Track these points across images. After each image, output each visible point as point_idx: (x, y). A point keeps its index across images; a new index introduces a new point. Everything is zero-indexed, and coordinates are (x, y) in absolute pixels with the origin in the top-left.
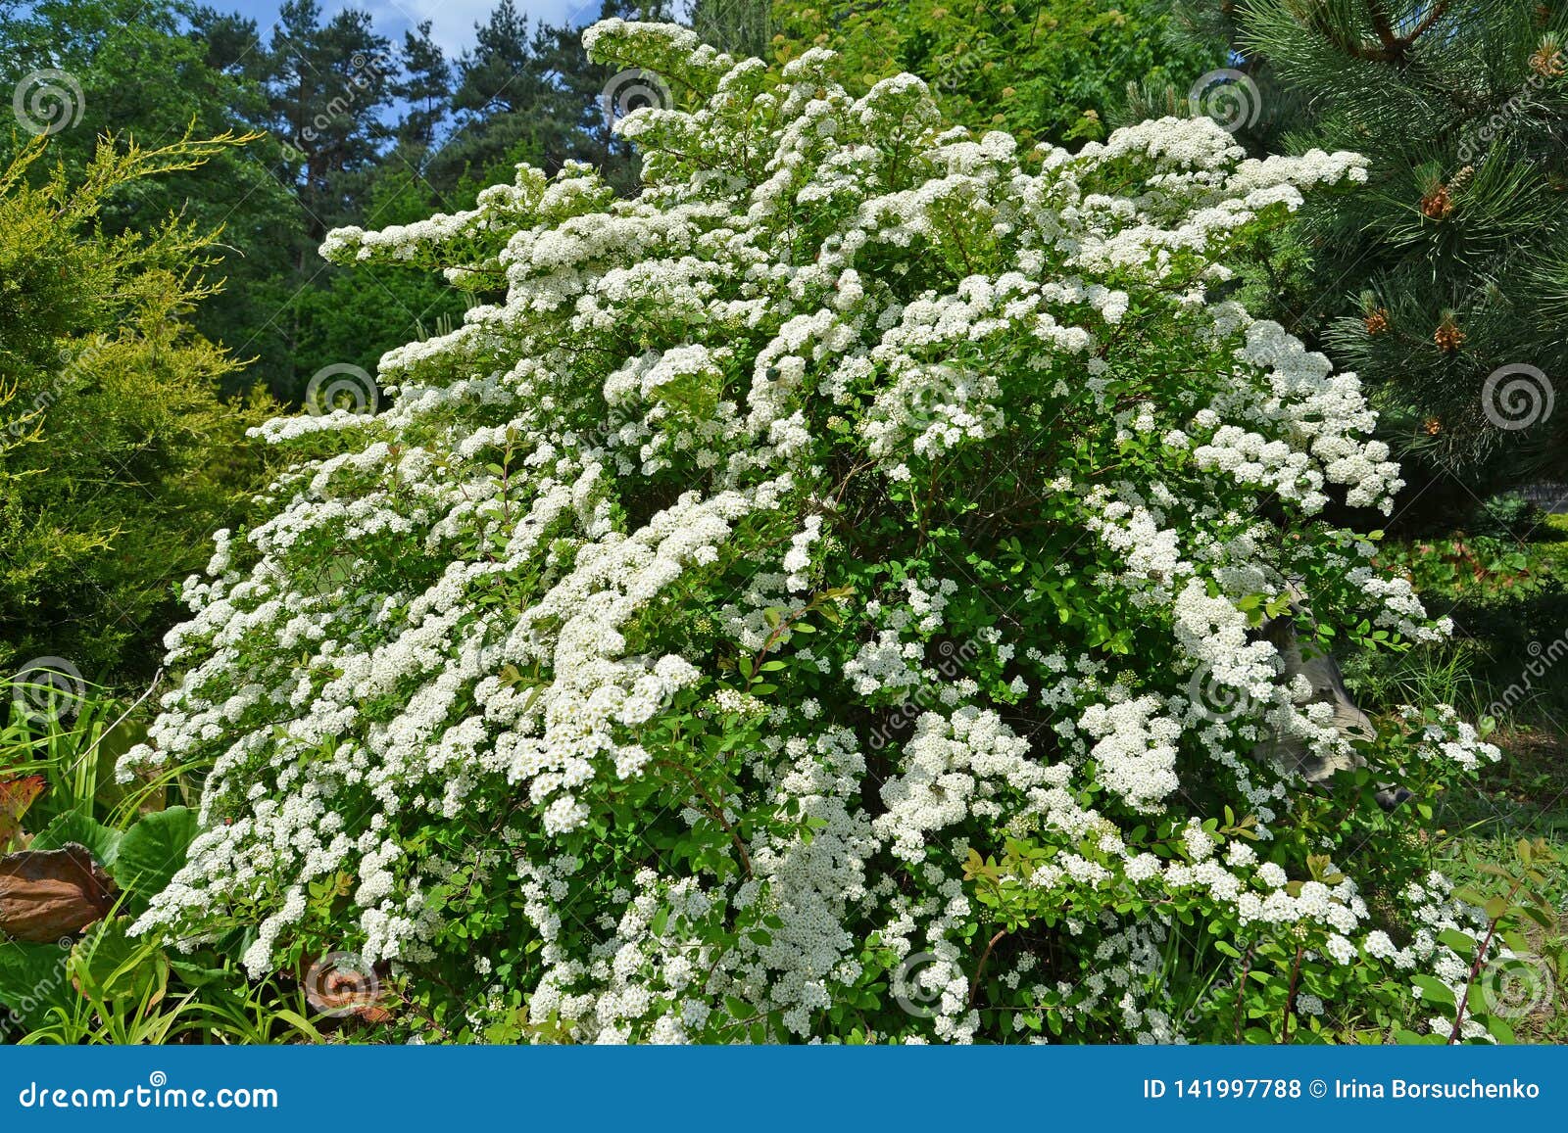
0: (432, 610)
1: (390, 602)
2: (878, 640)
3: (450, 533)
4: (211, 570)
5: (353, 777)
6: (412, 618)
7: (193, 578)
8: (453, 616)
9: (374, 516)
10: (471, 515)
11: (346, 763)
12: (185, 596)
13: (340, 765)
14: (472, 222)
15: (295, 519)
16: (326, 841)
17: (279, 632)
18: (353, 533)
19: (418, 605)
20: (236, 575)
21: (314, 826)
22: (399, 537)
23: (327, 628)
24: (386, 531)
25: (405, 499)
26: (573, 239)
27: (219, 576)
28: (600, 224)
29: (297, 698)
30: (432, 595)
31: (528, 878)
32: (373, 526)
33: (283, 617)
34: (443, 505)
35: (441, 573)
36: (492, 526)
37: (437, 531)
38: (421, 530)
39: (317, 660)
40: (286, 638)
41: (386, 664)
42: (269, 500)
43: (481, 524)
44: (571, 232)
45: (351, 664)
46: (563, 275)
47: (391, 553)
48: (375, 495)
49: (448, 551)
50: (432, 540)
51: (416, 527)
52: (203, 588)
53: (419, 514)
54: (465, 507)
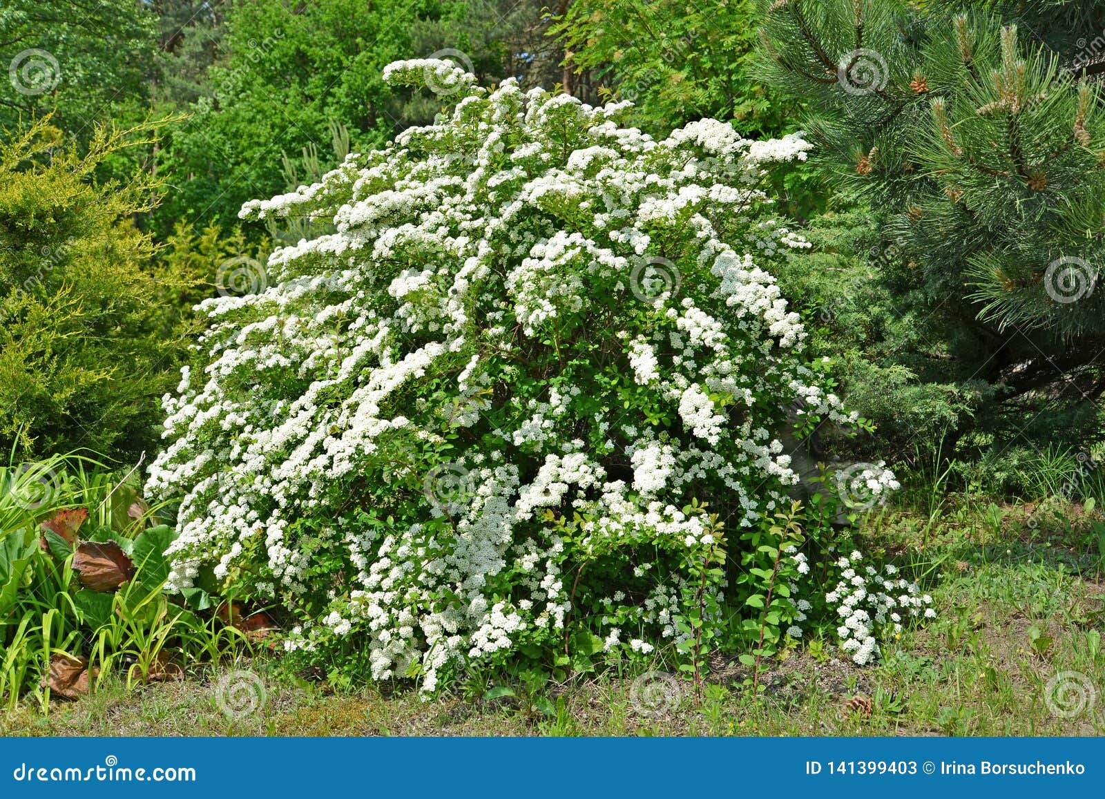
0: (303, 408)
1: (280, 404)
2: (531, 419)
3: (311, 367)
4: (180, 390)
5: (264, 491)
6: (292, 412)
7: (167, 395)
8: (313, 410)
9: (271, 358)
10: (321, 357)
11: (261, 485)
12: (164, 406)
13: (257, 486)
14: (320, 191)
15: (230, 360)
16: (250, 524)
17: (221, 422)
18: (260, 367)
19: (295, 405)
20: (194, 392)
21: (244, 517)
22: (284, 369)
23: (247, 419)
24: (277, 366)
25: (287, 348)
26: (372, 207)
27: (185, 393)
28: (386, 199)
29: (234, 455)
30: (302, 400)
31: (351, 542)
32: (270, 363)
33: (223, 415)
34: (308, 351)
35: (307, 388)
36: (332, 362)
37: (304, 365)
38: (296, 365)
39: (242, 436)
40: (226, 425)
41: (279, 434)
42: (199, 348)
43: (327, 361)
44: (371, 204)
45: (261, 437)
46: (366, 228)
47: (280, 377)
48: (271, 346)
49: (310, 377)
50: (302, 370)
51: (293, 363)
52: (174, 400)
53: (294, 356)
54: (317, 353)
